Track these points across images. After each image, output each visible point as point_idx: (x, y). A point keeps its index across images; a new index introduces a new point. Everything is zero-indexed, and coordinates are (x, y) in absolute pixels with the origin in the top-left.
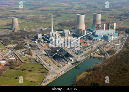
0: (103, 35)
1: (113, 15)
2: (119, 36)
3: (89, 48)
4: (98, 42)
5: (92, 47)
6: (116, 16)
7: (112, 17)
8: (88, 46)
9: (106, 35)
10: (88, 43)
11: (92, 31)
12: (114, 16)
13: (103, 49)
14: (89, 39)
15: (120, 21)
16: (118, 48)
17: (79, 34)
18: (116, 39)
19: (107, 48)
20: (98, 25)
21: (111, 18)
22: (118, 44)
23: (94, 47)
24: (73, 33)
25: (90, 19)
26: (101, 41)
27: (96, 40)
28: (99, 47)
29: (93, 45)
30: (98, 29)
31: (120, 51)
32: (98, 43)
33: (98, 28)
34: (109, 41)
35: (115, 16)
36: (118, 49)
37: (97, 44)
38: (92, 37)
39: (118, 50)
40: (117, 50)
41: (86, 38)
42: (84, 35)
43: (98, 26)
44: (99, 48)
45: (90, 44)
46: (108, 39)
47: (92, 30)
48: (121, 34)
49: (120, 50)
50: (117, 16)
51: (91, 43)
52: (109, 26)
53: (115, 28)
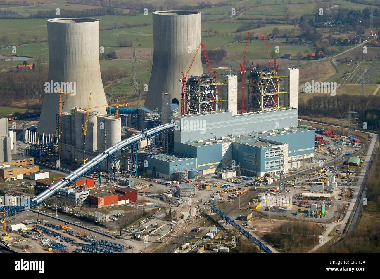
0: (226, 147)
1: (260, 24)
2: (323, 149)
3: (154, 222)
4: (204, 186)
5: (169, 217)
6: (281, 27)
7: (258, 32)
8: (145, 215)
9: (243, 142)
10: (139, 197)
11: (151, 125)
12: (269, 29)
13: (239, 223)
14: (141, 172)
15: (316, 57)
16: (329, 213)
17: (73, 144)
18: (308, 165)
19: (261, 215)
20: (192, 82)
21: (250, 38)
22: (326, 191)
23: (186, 215)
24: (30, 141)
25: (118, 51)
26: (219, 182)
27: (190, 175)
28: (211, 214)
29: (174, 208)
30: (193, 110)
31: (341, 229)
32: (205, 195)
33: (194, 100)
34: (270, 181)
35: (276, 31)
36: (330, 222)
37: (197, 200)
38: (163, 157)
39: (330, 228)
40: (323, 229)
41: (123, 168)
42: (111, 150)
43: (192, 92)
44: (213, 222)
45: (155, 202)
46: (258, 169)
47: (151, 115)
48: (332, 134)
49: (343, 223)
50: (290, 27)
51: (160, 196)
52: (260, 85)
53: (294, 101)
